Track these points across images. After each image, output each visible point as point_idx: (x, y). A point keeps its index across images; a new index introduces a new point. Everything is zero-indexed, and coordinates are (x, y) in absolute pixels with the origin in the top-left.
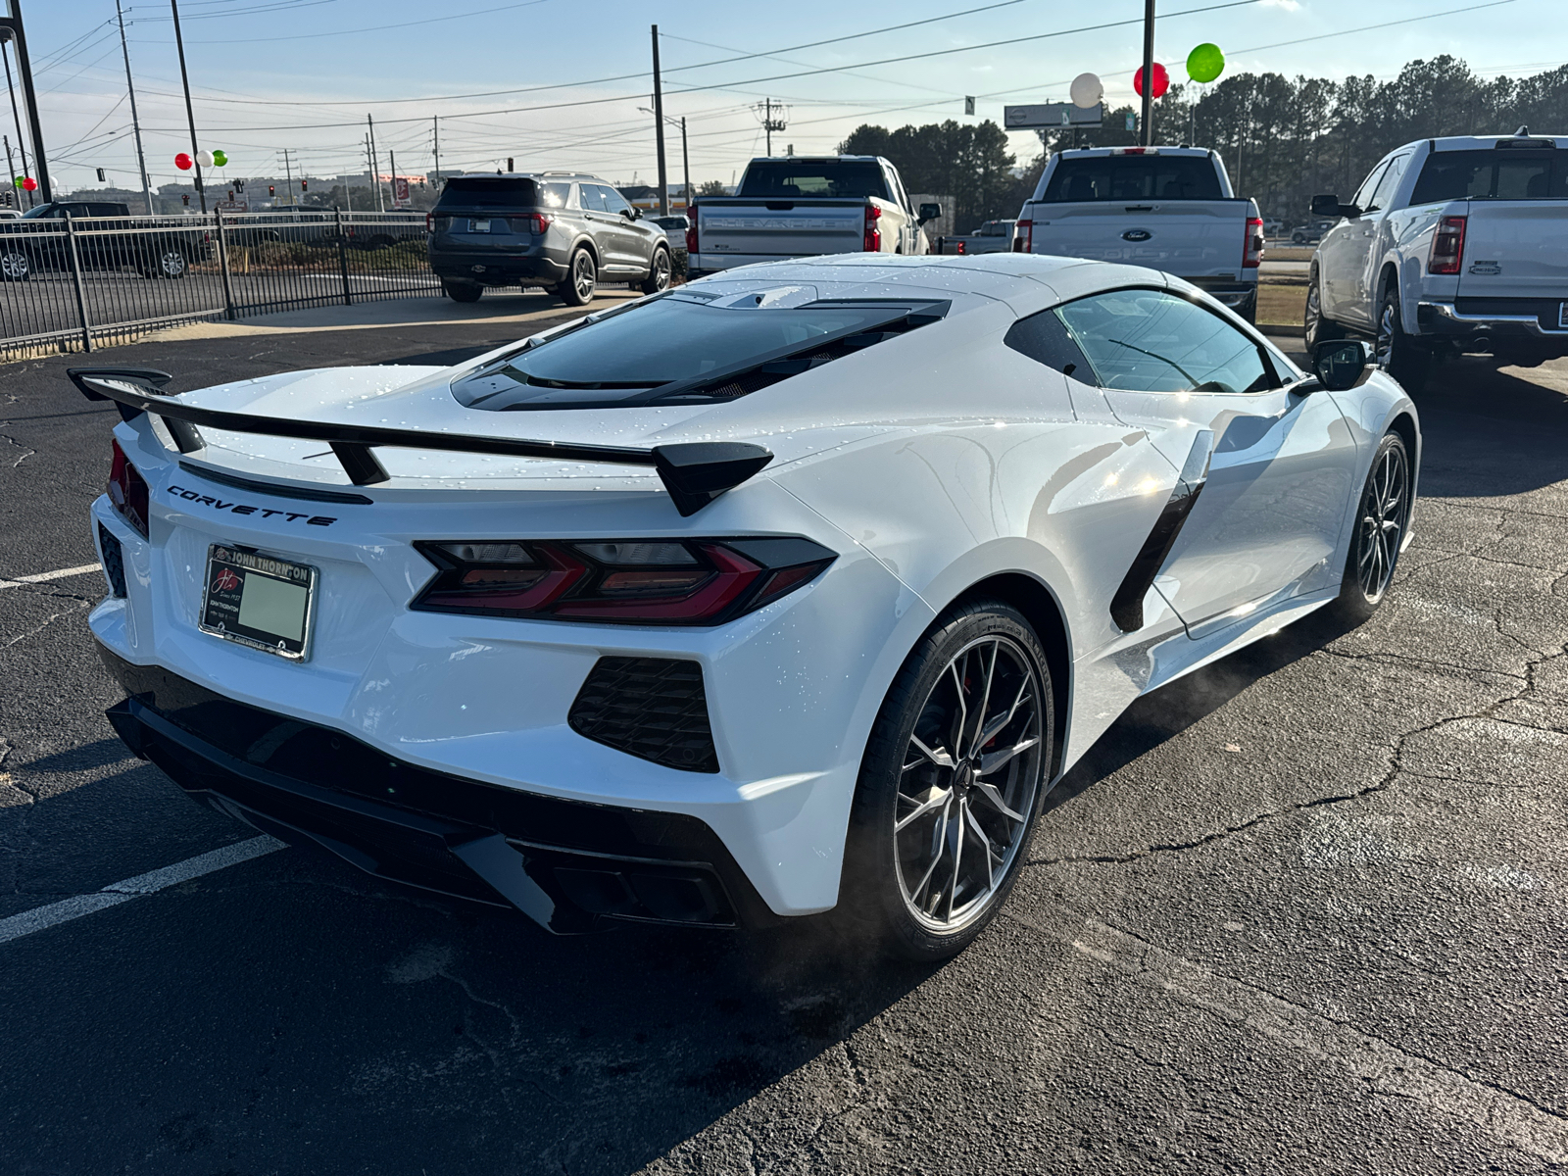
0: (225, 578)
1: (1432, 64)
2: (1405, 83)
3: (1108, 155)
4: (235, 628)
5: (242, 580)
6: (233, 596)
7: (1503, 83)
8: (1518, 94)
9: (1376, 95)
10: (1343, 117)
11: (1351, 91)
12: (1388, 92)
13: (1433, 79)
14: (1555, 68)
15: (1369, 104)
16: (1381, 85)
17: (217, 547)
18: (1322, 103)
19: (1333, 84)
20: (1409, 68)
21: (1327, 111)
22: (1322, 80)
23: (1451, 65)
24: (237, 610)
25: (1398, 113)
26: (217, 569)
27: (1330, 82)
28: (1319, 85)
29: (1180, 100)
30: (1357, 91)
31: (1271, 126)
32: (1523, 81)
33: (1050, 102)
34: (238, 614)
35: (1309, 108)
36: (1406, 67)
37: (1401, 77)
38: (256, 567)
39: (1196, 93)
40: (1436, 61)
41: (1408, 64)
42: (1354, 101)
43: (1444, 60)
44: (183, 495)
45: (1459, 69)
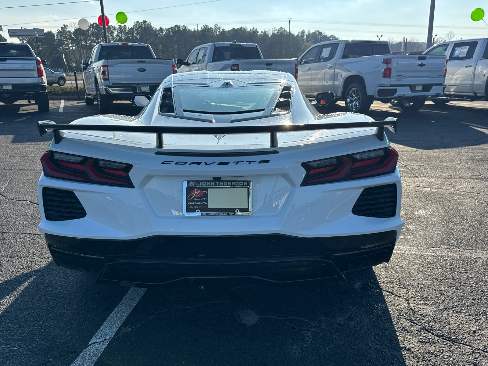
0: (196, 193)
1: (142, 22)
2: (135, 28)
3: (117, 45)
4: (206, 210)
6: (203, 199)
7: (161, 30)
8: (166, 32)
9: (128, 31)
10: (119, 37)
11: (120, 30)
12: (131, 30)
13: (143, 27)
14: (174, 26)
15: (126, 34)
16: (129, 28)
17: (188, 182)
18: (113, 33)
19: (115, 27)
20: (136, 23)
21: (115, 35)
22: (111, 26)
23: (147, 23)
25: (135, 36)
26: (190, 190)
27: (114, 26)
28: (111, 27)
29: (67, 30)
30: (122, 30)
31: (99, 39)
32: (166, 29)
33: (22, 28)
34: (207, 205)
35: (109, 34)
36: (135, 23)
37: (134, 26)
38: (216, 186)
39: (72, 28)
40: (143, 22)
41: (135, 22)
42: (122, 32)
43: (145, 22)
44: (175, 164)
45: (149, 25)
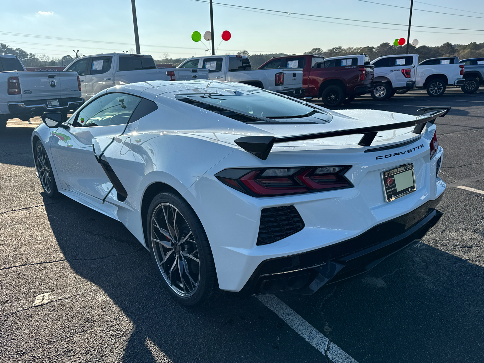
0: (389, 181)
4: (396, 194)
5: (394, 179)
6: (393, 185)
17: (384, 173)
24: (395, 188)
26: (386, 180)
34: (396, 189)
38: (398, 172)
44: (385, 157)
